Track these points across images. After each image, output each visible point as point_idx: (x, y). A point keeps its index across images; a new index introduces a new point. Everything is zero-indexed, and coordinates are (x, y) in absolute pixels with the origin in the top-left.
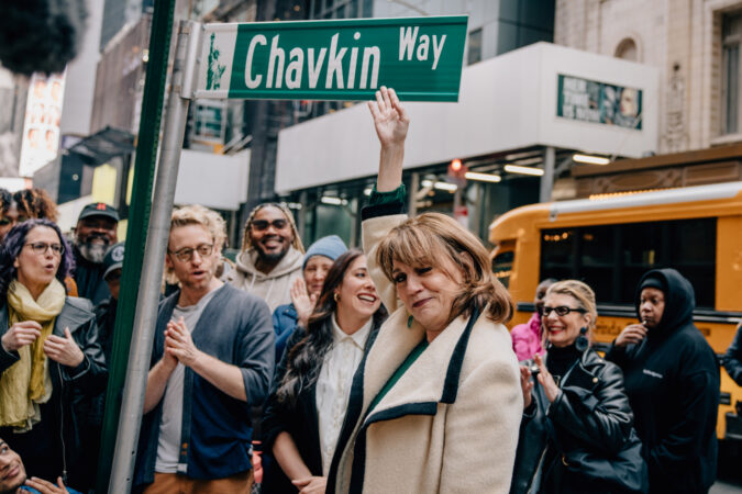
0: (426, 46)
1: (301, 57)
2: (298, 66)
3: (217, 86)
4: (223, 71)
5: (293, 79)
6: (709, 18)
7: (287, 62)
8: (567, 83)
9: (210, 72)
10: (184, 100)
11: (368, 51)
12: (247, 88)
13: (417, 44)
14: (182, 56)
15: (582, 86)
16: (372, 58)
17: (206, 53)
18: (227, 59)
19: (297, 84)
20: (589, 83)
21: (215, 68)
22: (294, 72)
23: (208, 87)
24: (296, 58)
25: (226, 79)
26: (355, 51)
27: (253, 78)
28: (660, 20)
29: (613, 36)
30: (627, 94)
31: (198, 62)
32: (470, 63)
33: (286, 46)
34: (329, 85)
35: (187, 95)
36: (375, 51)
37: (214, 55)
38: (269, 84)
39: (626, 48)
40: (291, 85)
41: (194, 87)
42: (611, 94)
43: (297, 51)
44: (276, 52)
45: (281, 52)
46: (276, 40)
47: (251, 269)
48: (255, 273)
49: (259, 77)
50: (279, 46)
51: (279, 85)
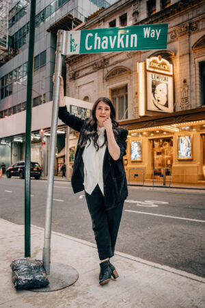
1: (107, 39)
2: (106, 42)
3: (75, 50)
5: (105, 45)
6: (108, 91)
7: (102, 41)
8: (72, 107)
9: (71, 46)
10: (62, 55)
11: (132, 36)
12: (86, 50)
13: (151, 32)
14: (61, 41)
15: (76, 108)
16: (134, 38)
17: (69, 40)
18: (77, 42)
19: (106, 47)
20: (78, 107)
21: (73, 45)
23: (71, 51)
24: (105, 40)
25: (78, 48)
26: (127, 36)
27: (89, 47)
28: (95, 91)
30: (88, 111)
33: (101, 36)
34: (118, 47)
35: (63, 53)
36: (135, 36)
37: (72, 41)
38: (95, 48)
39: (86, 98)
40: (104, 48)
42: (83, 111)
43: (105, 37)
44: (97, 38)
45: (99, 38)
46: (96, 35)
49: (91, 47)
50: (98, 36)
51: (99, 48)
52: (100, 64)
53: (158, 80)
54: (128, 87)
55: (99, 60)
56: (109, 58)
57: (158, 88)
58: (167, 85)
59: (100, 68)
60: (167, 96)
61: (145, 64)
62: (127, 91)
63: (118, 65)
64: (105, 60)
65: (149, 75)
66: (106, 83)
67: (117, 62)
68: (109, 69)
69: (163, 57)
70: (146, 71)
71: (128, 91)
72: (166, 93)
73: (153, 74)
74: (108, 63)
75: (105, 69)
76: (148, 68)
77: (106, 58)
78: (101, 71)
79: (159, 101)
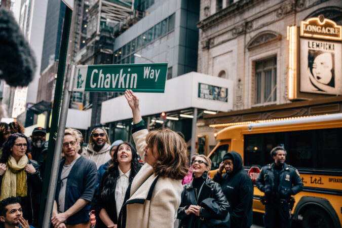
0: (153, 74)
1: (110, 77)
2: (109, 80)
3: (81, 87)
4: (82, 82)
5: (107, 85)
6: (251, 63)
7: (105, 79)
8: (202, 86)
9: (78, 82)
10: (69, 92)
11: (133, 75)
12: (91, 88)
13: (150, 72)
14: (69, 77)
15: (207, 87)
16: (134, 77)
17: (77, 75)
18: (84, 78)
19: (108, 86)
20: (209, 86)
21: (80, 81)
22: (107, 82)
23: (78, 87)
24: (108, 78)
25: (84, 85)
26: (128, 75)
27: (93, 84)
28: (234, 64)
29: (218, 70)
30: (223, 90)
31: (74, 79)
32: (168, 79)
33: (105, 73)
34: (119, 87)
35: (70, 90)
36: (135, 75)
37: (80, 76)
38: (99, 87)
39: (222, 74)
40: (106, 87)
41: (73, 87)
42: (217, 90)
43: (108, 75)
44: (101, 75)
45: (103, 75)
46: (101, 71)
47: (92, 151)
48: (94, 152)
49: (95, 84)
50: (102, 73)
51: (102, 87)
52: (241, 29)
53: (317, 49)
54: (278, 59)
55: (240, 24)
56: (253, 21)
57: (317, 60)
58: (333, 55)
59: (240, 34)
60: (333, 71)
61: (299, 28)
62: (275, 63)
63: (265, 29)
64: (247, 23)
65: (305, 43)
66: (248, 54)
67: (264, 25)
68: (253, 34)
69: (326, 17)
70: (300, 37)
71: (278, 63)
72: (331, 68)
73: (311, 42)
74: (251, 27)
75: (248, 35)
76: (302, 34)
77: (249, 20)
78: (242, 38)
79: (318, 78)
